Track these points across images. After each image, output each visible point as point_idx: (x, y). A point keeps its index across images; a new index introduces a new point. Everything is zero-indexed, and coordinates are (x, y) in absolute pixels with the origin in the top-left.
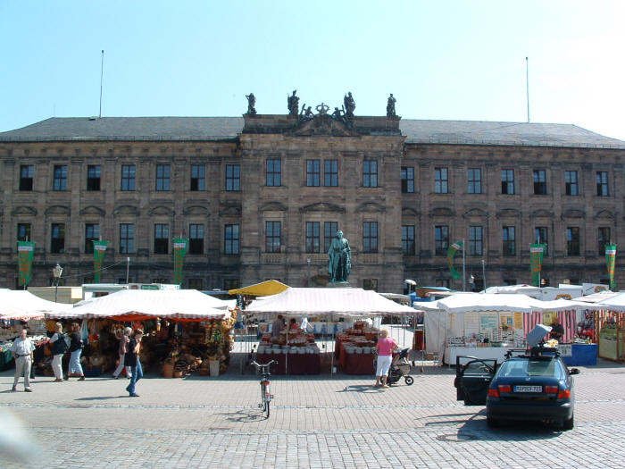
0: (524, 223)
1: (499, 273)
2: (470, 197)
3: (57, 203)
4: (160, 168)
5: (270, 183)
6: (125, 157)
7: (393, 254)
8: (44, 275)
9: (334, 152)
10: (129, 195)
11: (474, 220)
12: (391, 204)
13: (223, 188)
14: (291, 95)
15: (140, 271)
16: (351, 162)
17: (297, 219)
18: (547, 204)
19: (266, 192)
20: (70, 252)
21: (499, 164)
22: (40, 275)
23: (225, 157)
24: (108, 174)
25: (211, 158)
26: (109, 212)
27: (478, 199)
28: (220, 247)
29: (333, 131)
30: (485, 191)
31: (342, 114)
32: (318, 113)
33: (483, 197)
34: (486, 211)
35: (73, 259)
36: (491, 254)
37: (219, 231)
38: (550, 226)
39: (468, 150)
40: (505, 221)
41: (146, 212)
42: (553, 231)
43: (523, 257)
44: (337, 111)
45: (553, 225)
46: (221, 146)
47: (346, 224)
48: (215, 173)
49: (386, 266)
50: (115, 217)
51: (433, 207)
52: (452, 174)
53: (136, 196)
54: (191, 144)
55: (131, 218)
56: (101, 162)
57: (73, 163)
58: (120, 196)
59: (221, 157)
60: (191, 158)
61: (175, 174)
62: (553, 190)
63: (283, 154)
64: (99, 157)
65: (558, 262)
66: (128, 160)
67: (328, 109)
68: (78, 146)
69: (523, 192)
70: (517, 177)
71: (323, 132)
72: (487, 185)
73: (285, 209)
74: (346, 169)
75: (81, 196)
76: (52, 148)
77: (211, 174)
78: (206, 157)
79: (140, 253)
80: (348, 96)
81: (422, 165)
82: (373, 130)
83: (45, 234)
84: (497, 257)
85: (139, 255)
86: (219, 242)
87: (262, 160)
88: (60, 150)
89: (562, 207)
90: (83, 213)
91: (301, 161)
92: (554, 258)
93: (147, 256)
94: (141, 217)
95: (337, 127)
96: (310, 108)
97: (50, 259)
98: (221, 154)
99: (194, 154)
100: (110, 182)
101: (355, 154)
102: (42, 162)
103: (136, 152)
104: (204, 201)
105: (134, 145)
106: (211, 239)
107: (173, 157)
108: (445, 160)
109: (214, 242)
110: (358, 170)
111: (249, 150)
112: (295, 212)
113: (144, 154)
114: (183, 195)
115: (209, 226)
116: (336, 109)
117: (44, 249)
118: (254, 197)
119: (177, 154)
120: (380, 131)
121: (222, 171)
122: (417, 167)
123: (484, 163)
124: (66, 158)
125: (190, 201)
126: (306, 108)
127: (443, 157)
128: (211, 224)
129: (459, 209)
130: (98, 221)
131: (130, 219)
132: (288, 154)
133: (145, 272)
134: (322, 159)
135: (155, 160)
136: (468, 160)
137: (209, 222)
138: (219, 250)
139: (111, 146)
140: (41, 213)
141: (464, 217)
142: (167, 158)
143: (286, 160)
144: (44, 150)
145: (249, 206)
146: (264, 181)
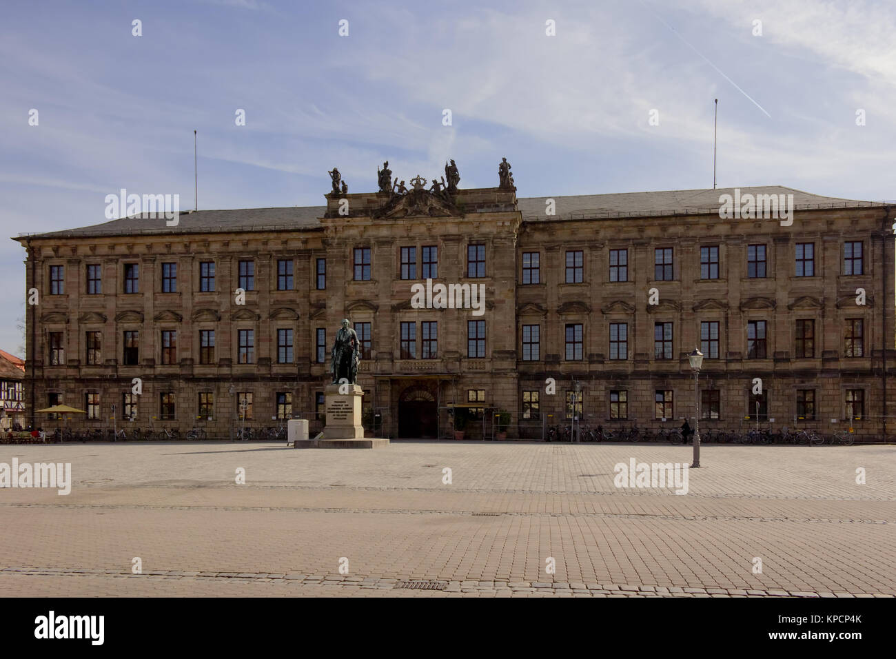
0: (684, 317)
1: (650, 382)
2: (610, 287)
3: (128, 307)
4: (244, 264)
5: (358, 277)
6: (203, 253)
7: (503, 359)
8: (116, 390)
9: (432, 237)
10: (208, 297)
11: (616, 316)
12: (502, 297)
13: (313, 286)
14: (382, 168)
15: (222, 384)
16: (453, 248)
17: (389, 319)
18: (718, 291)
19: (352, 288)
20: (145, 363)
21: (653, 243)
22: (111, 390)
23: (315, 250)
24: (185, 273)
25: (299, 251)
26: (186, 317)
27: (622, 288)
28: (310, 354)
29: (431, 209)
30: (631, 278)
31: (442, 188)
32: (413, 188)
33: (629, 286)
34: (633, 303)
35: (148, 371)
36: (638, 358)
37: (310, 336)
38: (722, 320)
39: (610, 227)
40: (659, 316)
41: (227, 315)
42: (727, 327)
43: (682, 361)
44: (436, 185)
45: (727, 318)
46: (309, 235)
47: (446, 323)
48: (304, 269)
49: (495, 374)
50: (193, 322)
51: (564, 301)
52: (589, 258)
53: (216, 298)
54: (275, 235)
55: (212, 323)
56: (176, 259)
57: (145, 261)
58: (198, 298)
59: (310, 250)
60: (278, 251)
61: (260, 272)
62: (728, 271)
63: (372, 242)
64: (173, 254)
65: (735, 366)
66: (206, 256)
67: (425, 183)
68: (149, 240)
69: (684, 277)
70: (677, 258)
71: (420, 212)
72: (635, 270)
73: (376, 308)
74: (447, 257)
75: (155, 299)
76: (121, 244)
77: (299, 269)
78: (293, 250)
79: (222, 363)
80: (450, 165)
81: (549, 249)
82: (481, 206)
83: (117, 343)
84: (647, 362)
85: (220, 366)
86: (310, 349)
87: (348, 250)
88: (131, 247)
89: (741, 295)
90: (157, 319)
91: (394, 248)
92: (728, 362)
93: (230, 366)
94: (222, 321)
95: (435, 205)
96: (403, 183)
97: (123, 372)
98: (311, 246)
99: (280, 247)
100: (186, 281)
101: (458, 239)
102: (111, 260)
103: (215, 247)
104: (292, 301)
105: (211, 238)
106: (301, 346)
107: (256, 251)
108: (580, 241)
109: (304, 349)
110: (462, 257)
111: (333, 238)
112: (385, 311)
113: (224, 249)
114: (268, 295)
115: (298, 331)
116: (435, 182)
117: (116, 361)
118: (339, 294)
119: (261, 247)
120: (489, 207)
121: (313, 266)
122: (543, 252)
123: (631, 242)
124: (136, 256)
125: (277, 302)
126: (398, 183)
127: (577, 238)
128: (301, 329)
129: (596, 303)
130: (174, 327)
131: (210, 325)
132: (378, 242)
133: (227, 385)
134: (419, 246)
135: (236, 255)
136: (609, 240)
137: (298, 326)
138: (310, 358)
139: (186, 239)
140: (111, 319)
141: (603, 313)
142: (249, 253)
143: (376, 249)
144: (112, 247)
145: (335, 304)
146: (351, 275)
